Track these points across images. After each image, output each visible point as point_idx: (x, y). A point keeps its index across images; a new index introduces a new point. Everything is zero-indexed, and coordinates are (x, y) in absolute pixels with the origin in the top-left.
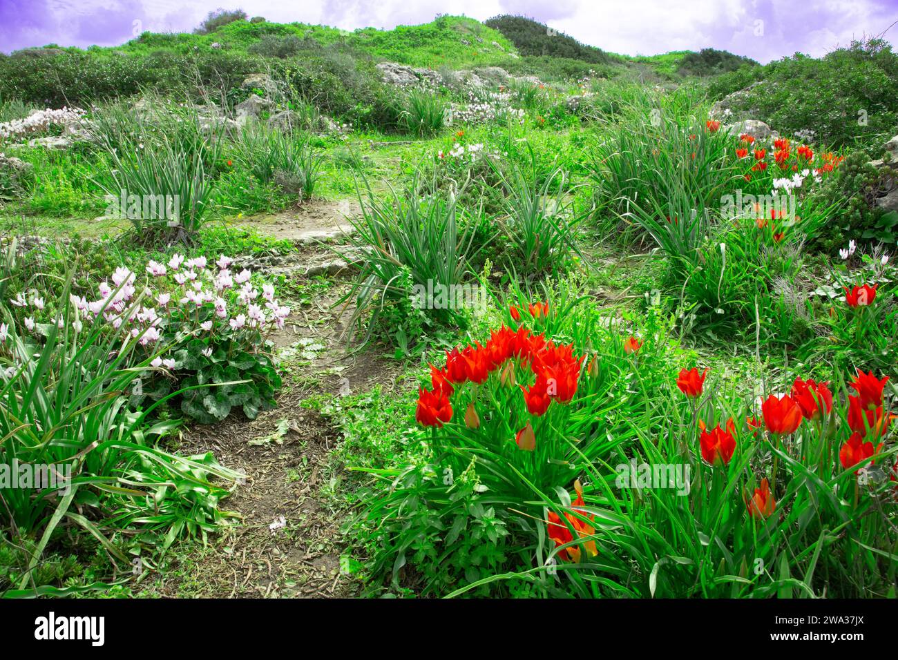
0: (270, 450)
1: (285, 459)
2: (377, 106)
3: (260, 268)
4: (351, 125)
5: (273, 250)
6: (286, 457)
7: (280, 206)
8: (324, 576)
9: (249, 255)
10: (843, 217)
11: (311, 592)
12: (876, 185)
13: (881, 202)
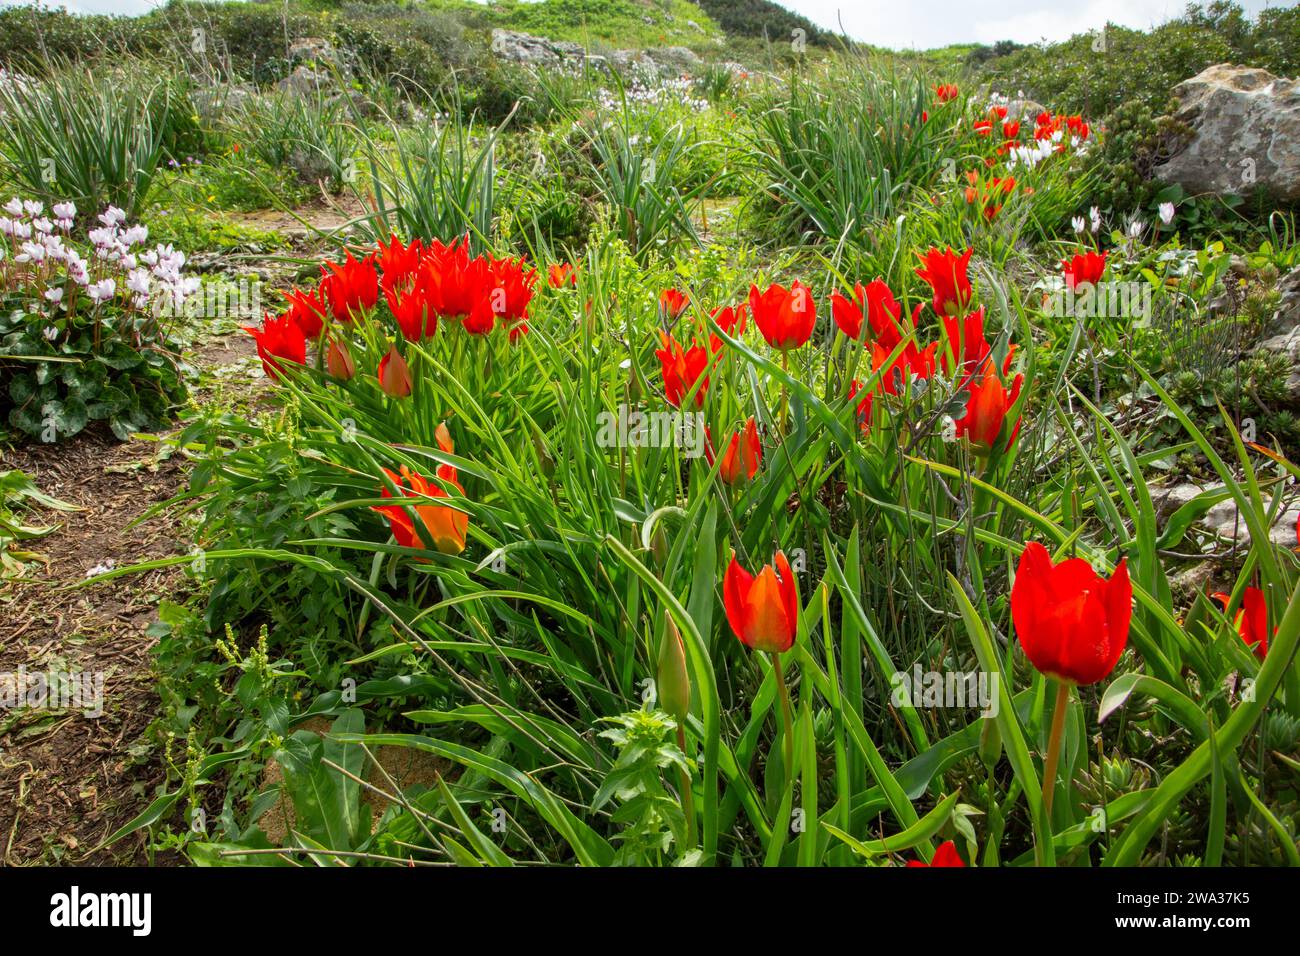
0: (135, 479)
1: (153, 491)
2: (488, 91)
3: (226, 267)
4: (447, 115)
5: (252, 245)
6: (157, 489)
7: (293, 201)
8: (140, 636)
9: (215, 251)
10: (1102, 194)
11: (109, 656)
12: (1153, 147)
13: (1160, 171)
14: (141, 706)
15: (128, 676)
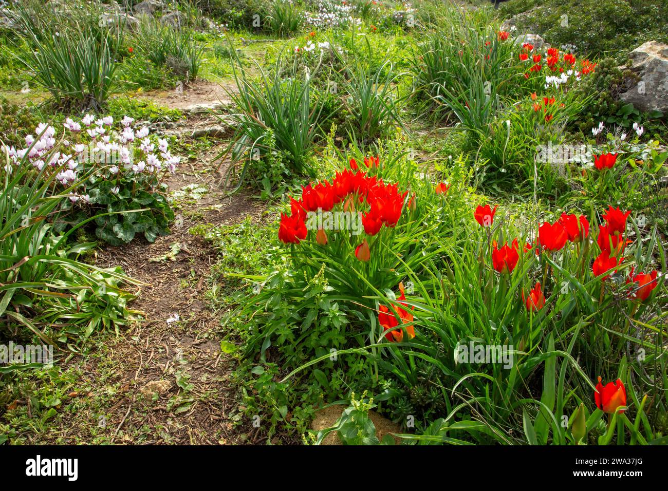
0: (166, 265)
1: (177, 272)
2: (247, 11)
3: (156, 130)
4: (227, 25)
5: (167, 117)
6: (179, 271)
7: (172, 85)
8: (209, 356)
9: (147, 120)
10: (595, 106)
11: (199, 368)
12: (620, 84)
13: (623, 96)
14: (227, 395)
15: (214, 379)
